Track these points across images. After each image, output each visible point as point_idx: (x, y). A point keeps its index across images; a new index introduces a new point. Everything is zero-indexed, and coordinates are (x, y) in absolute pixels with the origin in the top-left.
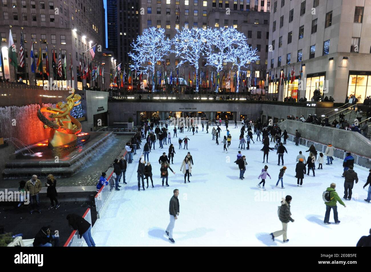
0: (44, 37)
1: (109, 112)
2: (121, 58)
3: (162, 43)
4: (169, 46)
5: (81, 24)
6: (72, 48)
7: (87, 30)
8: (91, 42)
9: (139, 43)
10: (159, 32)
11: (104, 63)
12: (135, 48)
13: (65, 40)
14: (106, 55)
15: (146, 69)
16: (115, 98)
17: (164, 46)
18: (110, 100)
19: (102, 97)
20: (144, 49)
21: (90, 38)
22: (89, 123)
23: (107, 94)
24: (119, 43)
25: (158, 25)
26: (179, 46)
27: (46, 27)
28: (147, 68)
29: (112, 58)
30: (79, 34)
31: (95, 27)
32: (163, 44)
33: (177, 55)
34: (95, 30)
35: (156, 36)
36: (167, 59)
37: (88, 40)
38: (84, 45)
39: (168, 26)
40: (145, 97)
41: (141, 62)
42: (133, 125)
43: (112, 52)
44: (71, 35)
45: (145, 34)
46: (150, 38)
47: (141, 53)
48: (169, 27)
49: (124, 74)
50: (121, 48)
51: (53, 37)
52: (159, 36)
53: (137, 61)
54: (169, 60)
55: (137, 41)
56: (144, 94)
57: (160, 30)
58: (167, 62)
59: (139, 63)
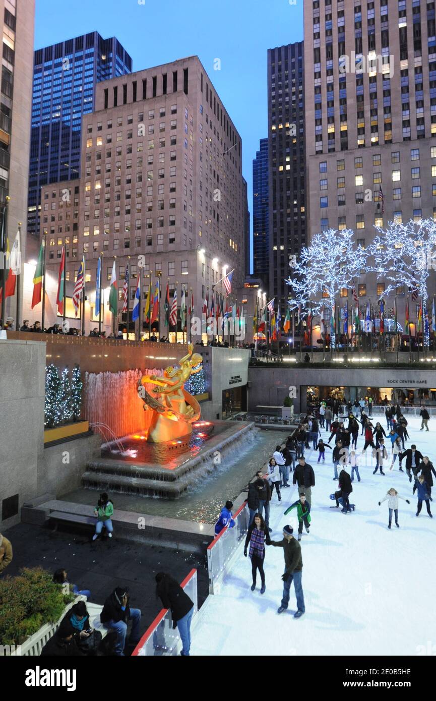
0: (159, 267)
1: (249, 386)
2: (275, 290)
3: (349, 256)
4: (362, 259)
5: (213, 240)
6: (196, 279)
7: (221, 248)
8: (226, 267)
9: (305, 260)
10: (342, 237)
11: (246, 300)
12: (298, 270)
13: (188, 267)
14: (249, 286)
15: (319, 305)
16: (261, 359)
17: (353, 260)
18: (253, 364)
19: (237, 359)
20: (314, 270)
21: (224, 260)
22: (214, 404)
23: (247, 353)
24: (271, 264)
25: (341, 224)
26: (383, 258)
27: (162, 252)
28: (320, 303)
29: (260, 291)
30: (209, 257)
31: (233, 242)
32: (351, 257)
33: (380, 275)
34: (233, 248)
35: (337, 243)
36: (360, 285)
37: (220, 265)
38: (215, 273)
39: (360, 223)
40: (315, 358)
41: (310, 294)
42: (292, 411)
43: (259, 280)
44: (196, 259)
45: (315, 243)
46: (325, 249)
47: (309, 277)
48: (361, 225)
49: (278, 317)
50: (275, 272)
51: (172, 265)
52: (343, 244)
53: (302, 292)
54: (365, 286)
55: (301, 257)
56: (314, 353)
57: (343, 234)
58: (359, 289)
59: (307, 295)
